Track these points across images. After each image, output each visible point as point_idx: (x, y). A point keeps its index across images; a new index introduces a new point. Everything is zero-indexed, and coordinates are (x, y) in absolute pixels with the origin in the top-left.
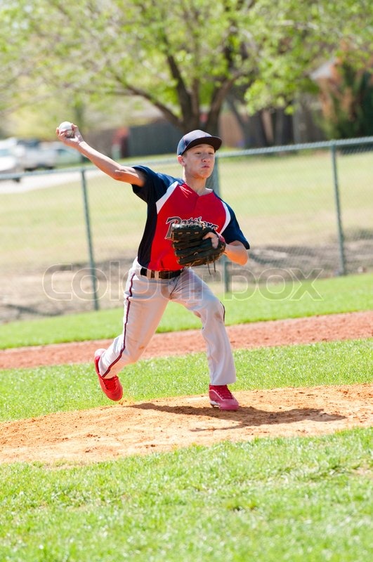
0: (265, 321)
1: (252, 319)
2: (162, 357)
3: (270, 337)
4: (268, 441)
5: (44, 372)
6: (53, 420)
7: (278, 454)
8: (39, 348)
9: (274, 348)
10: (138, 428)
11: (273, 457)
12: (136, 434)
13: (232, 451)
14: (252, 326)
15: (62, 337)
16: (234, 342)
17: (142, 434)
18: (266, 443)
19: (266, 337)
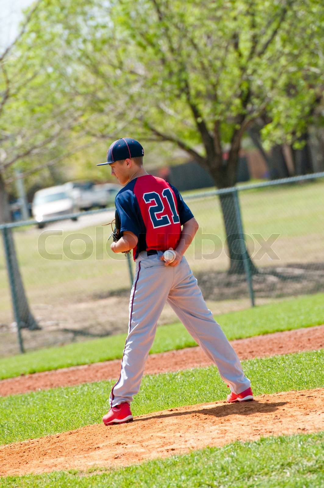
0: (282, 331)
1: (270, 330)
2: (187, 369)
3: (284, 346)
4: (272, 440)
5: (86, 388)
6: (87, 431)
7: (281, 451)
8: (86, 366)
9: (284, 356)
10: (160, 434)
11: (276, 453)
12: (158, 440)
13: (241, 451)
14: (270, 336)
15: (106, 356)
16: (253, 352)
17: (164, 440)
18: (270, 442)
19: (280, 346)
